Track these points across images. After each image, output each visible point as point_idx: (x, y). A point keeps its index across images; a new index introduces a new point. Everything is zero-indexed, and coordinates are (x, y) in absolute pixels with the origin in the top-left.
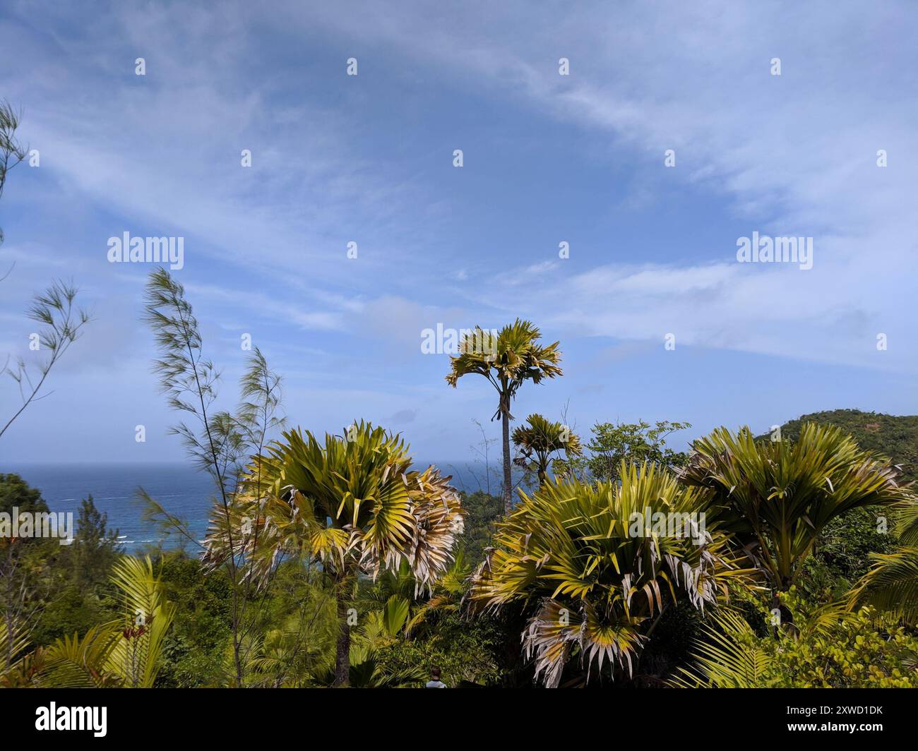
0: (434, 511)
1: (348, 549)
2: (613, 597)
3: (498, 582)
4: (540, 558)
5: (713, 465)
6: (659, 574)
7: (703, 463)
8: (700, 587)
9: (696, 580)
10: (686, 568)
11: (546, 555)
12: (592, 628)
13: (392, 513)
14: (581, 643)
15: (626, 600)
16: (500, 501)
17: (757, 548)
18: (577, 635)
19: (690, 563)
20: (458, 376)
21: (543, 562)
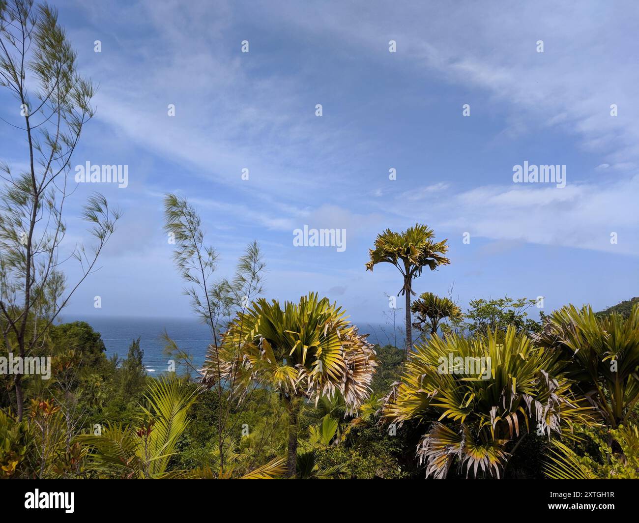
0: (357, 357)
1: (298, 382)
2: (483, 423)
3: (399, 406)
4: (431, 391)
5: (562, 333)
6: (518, 408)
7: (554, 331)
8: (548, 419)
9: (545, 414)
10: (538, 405)
11: (435, 390)
12: (469, 446)
13: (329, 356)
14: (460, 456)
15: (492, 425)
16: (404, 352)
17: (596, 395)
18: (457, 449)
19: (541, 402)
20: (374, 263)
21: (433, 395)
